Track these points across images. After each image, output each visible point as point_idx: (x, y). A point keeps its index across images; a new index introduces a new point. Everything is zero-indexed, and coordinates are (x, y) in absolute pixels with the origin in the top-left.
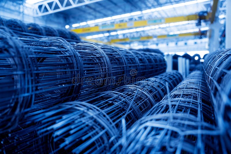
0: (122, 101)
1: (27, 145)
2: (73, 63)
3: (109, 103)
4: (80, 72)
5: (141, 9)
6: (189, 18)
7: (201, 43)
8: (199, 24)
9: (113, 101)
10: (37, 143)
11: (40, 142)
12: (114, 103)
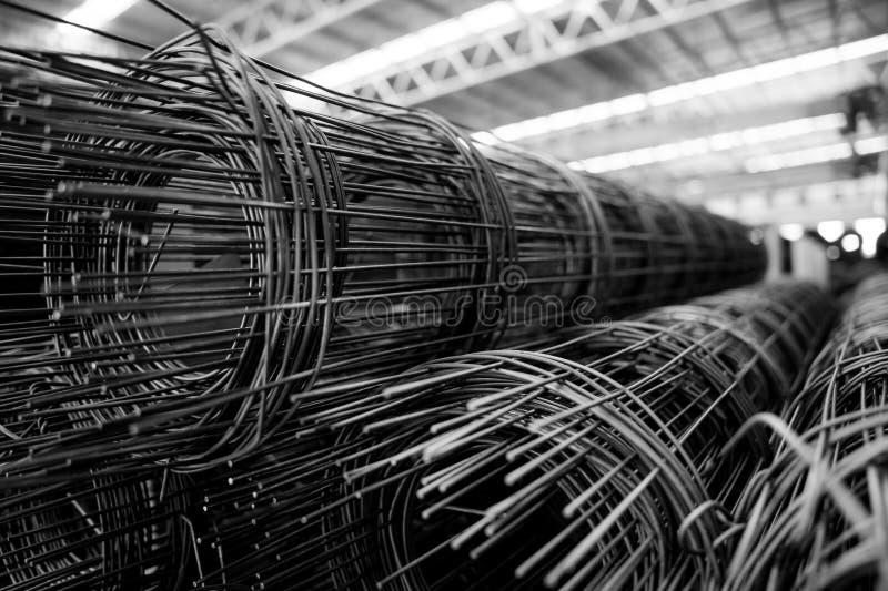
0: (678, 357)
1: (300, 525)
2: (476, 202)
3: (616, 367)
4: (507, 238)
5: (642, 88)
6: (814, 109)
7: (860, 195)
8: (850, 129)
9: (634, 359)
10: (337, 520)
11: (347, 519)
12: (638, 367)
